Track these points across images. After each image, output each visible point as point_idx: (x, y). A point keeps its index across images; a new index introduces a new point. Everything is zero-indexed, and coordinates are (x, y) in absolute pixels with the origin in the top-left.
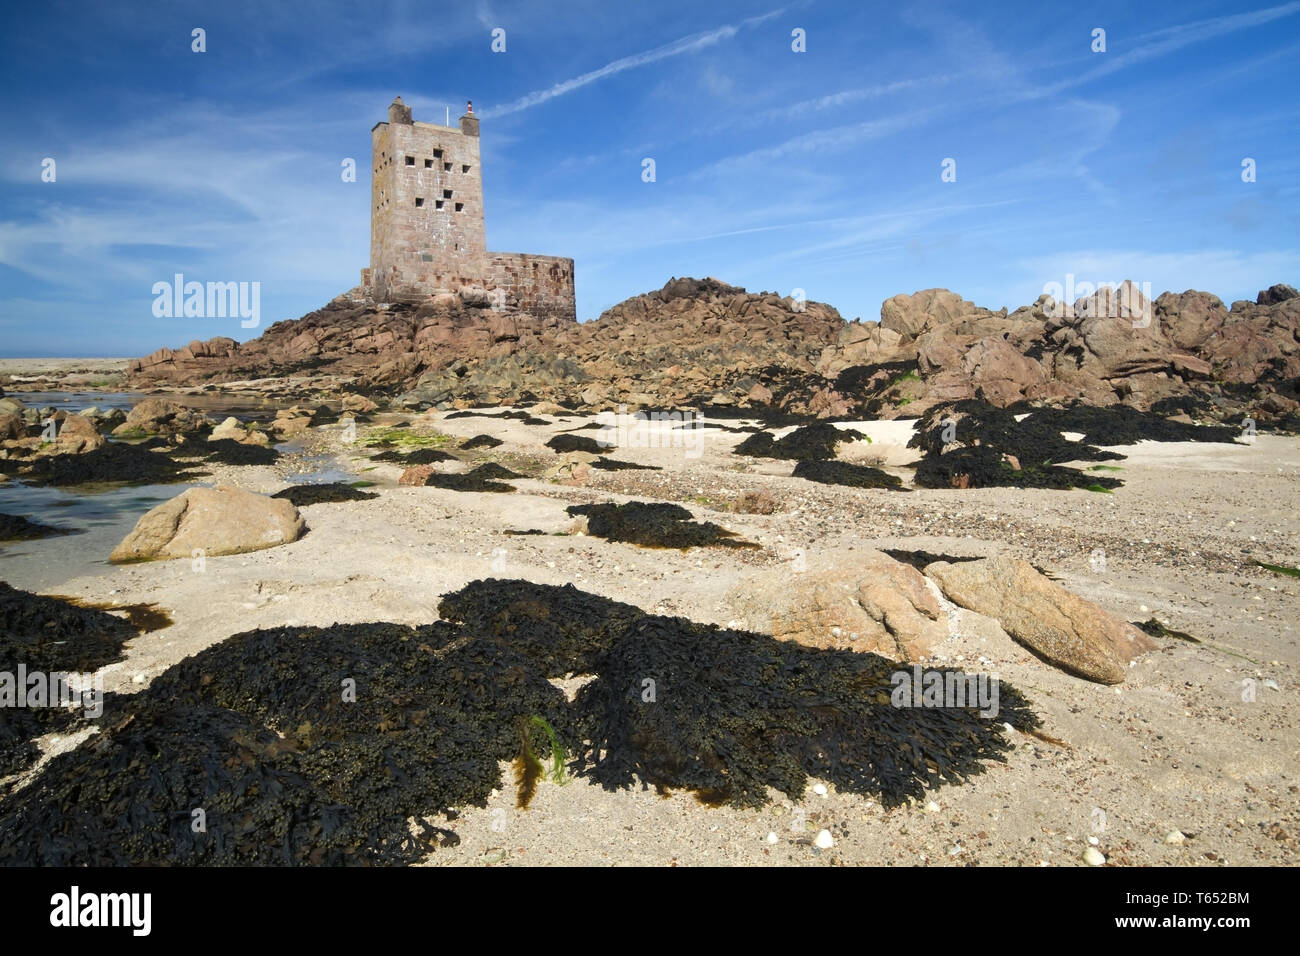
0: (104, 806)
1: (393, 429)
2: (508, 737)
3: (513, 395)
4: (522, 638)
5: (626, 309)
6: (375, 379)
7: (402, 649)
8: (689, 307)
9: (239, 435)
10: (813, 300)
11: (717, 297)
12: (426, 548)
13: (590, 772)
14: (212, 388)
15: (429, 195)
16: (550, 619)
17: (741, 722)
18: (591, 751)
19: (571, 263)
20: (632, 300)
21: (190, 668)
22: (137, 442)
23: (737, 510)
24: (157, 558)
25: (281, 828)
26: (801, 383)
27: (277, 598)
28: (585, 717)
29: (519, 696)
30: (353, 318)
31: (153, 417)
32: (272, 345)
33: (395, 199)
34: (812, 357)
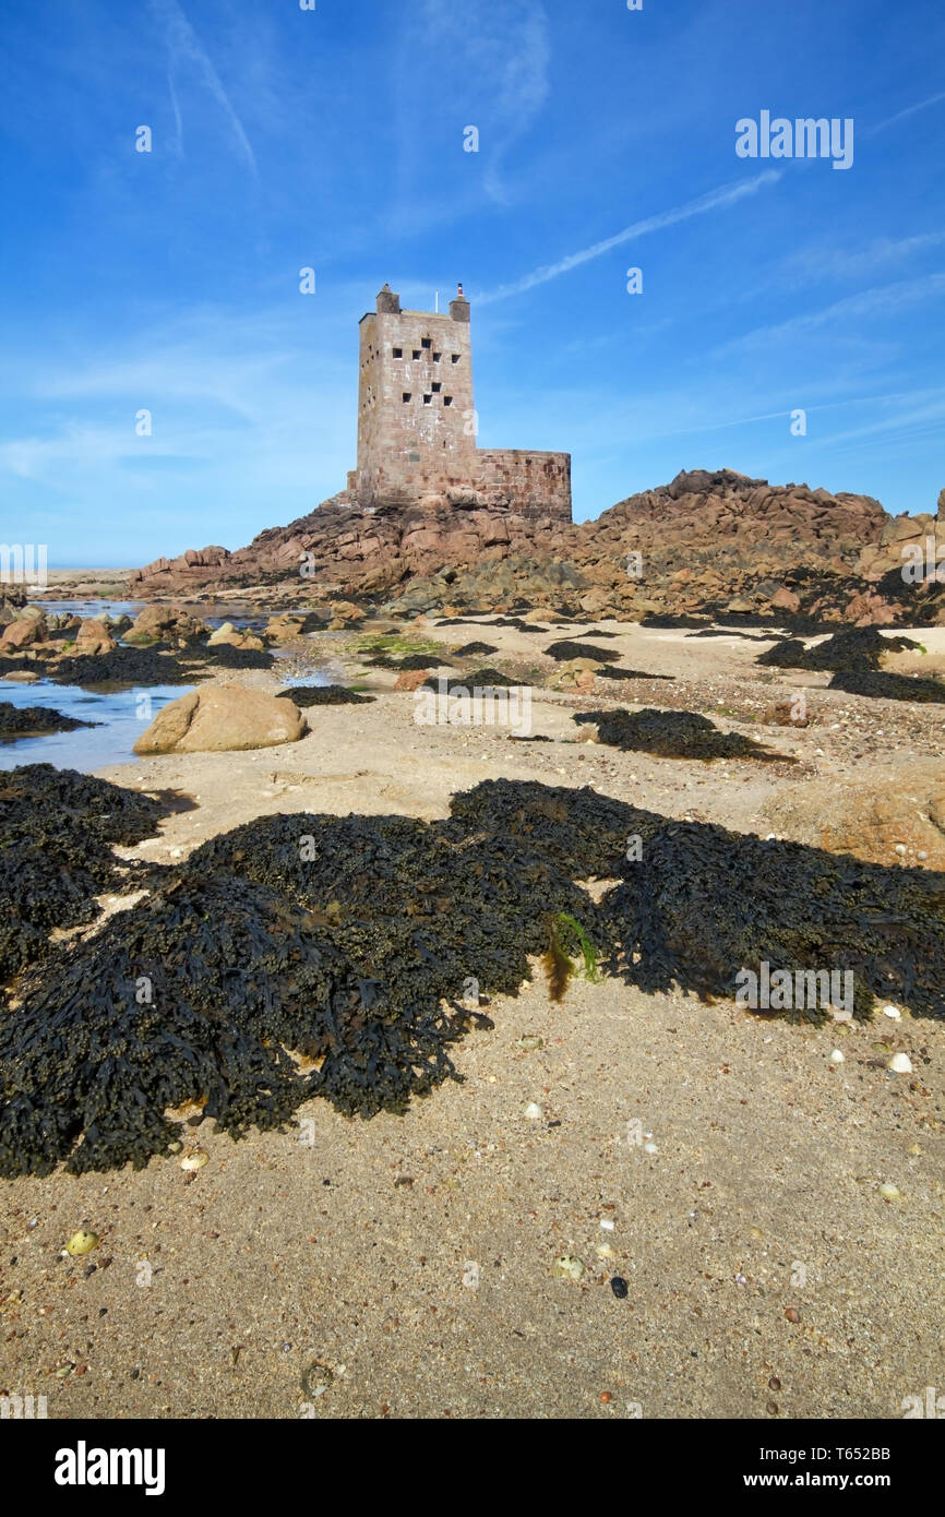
0: (164, 957)
1: (382, 636)
2: (536, 931)
3: (505, 602)
4: (541, 838)
5: (628, 508)
6: (361, 587)
7: (419, 841)
8: (700, 504)
9: (236, 640)
10: (850, 492)
11: (734, 491)
12: (429, 751)
13: (623, 973)
14: (205, 597)
15: (417, 388)
16: (568, 821)
17: (793, 934)
18: (623, 954)
19: (568, 458)
20: (637, 497)
21: (223, 844)
22: (144, 647)
23: (766, 722)
24: (174, 751)
25: (323, 992)
26: (838, 588)
27: (291, 788)
28: (615, 919)
29: (544, 893)
30: (339, 524)
31: (158, 622)
32: (260, 553)
33: (383, 394)
34: (847, 558)
